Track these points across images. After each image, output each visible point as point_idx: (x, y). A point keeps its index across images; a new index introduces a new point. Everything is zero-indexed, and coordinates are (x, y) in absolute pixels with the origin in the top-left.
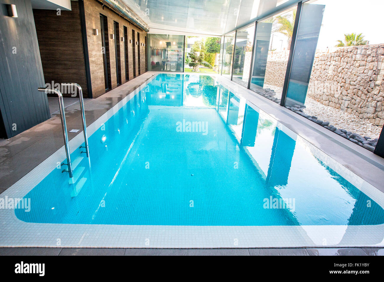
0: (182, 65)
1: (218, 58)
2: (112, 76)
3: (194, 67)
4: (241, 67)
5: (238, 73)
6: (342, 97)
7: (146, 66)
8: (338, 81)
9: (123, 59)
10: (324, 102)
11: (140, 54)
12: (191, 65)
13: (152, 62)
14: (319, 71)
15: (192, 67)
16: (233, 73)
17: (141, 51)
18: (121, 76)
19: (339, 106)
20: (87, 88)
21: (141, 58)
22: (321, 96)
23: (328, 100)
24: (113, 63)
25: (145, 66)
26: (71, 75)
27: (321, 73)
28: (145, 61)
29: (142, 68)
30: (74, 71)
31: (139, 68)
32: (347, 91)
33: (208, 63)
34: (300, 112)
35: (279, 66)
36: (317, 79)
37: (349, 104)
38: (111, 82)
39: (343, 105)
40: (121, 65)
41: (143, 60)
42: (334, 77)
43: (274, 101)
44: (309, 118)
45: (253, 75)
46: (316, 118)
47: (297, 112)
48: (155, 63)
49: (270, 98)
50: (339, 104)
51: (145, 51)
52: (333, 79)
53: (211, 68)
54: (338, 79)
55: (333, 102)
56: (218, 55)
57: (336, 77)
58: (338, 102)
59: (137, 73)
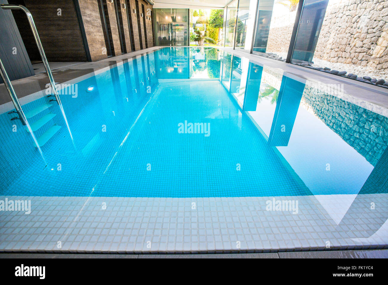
0: (188, 39)
1: (221, 32)
2: (114, 42)
3: (199, 41)
4: (243, 42)
5: (240, 46)
6: (356, 49)
7: (154, 41)
8: (351, 33)
9: (126, 27)
10: (332, 60)
11: (147, 27)
12: (196, 40)
13: (159, 38)
14: (328, 26)
15: (197, 42)
16: (235, 46)
17: (147, 25)
18: (125, 45)
19: (351, 60)
20: (84, 51)
21: (147, 32)
22: (328, 53)
23: (337, 56)
24: (114, 29)
25: (152, 41)
26: (66, 37)
27: (330, 28)
28: (152, 35)
29: (150, 42)
30: (69, 32)
31: (146, 41)
32: (362, 41)
33: (212, 39)
34: (308, 66)
35: (281, 30)
36: (324, 36)
37: (363, 56)
38: (114, 49)
39: (356, 59)
40: (125, 34)
41: (150, 34)
42: (346, 29)
43: (279, 60)
44: (321, 70)
45: (254, 47)
46: (330, 70)
47: (306, 66)
48: (162, 38)
49: (274, 58)
50: (351, 58)
51: (151, 25)
52: (345, 32)
53: (215, 43)
54: (351, 30)
55: (343, 57)
56: (221, 29)
57: (349, 28)
58: (350, 56)
59: (144, 46)
